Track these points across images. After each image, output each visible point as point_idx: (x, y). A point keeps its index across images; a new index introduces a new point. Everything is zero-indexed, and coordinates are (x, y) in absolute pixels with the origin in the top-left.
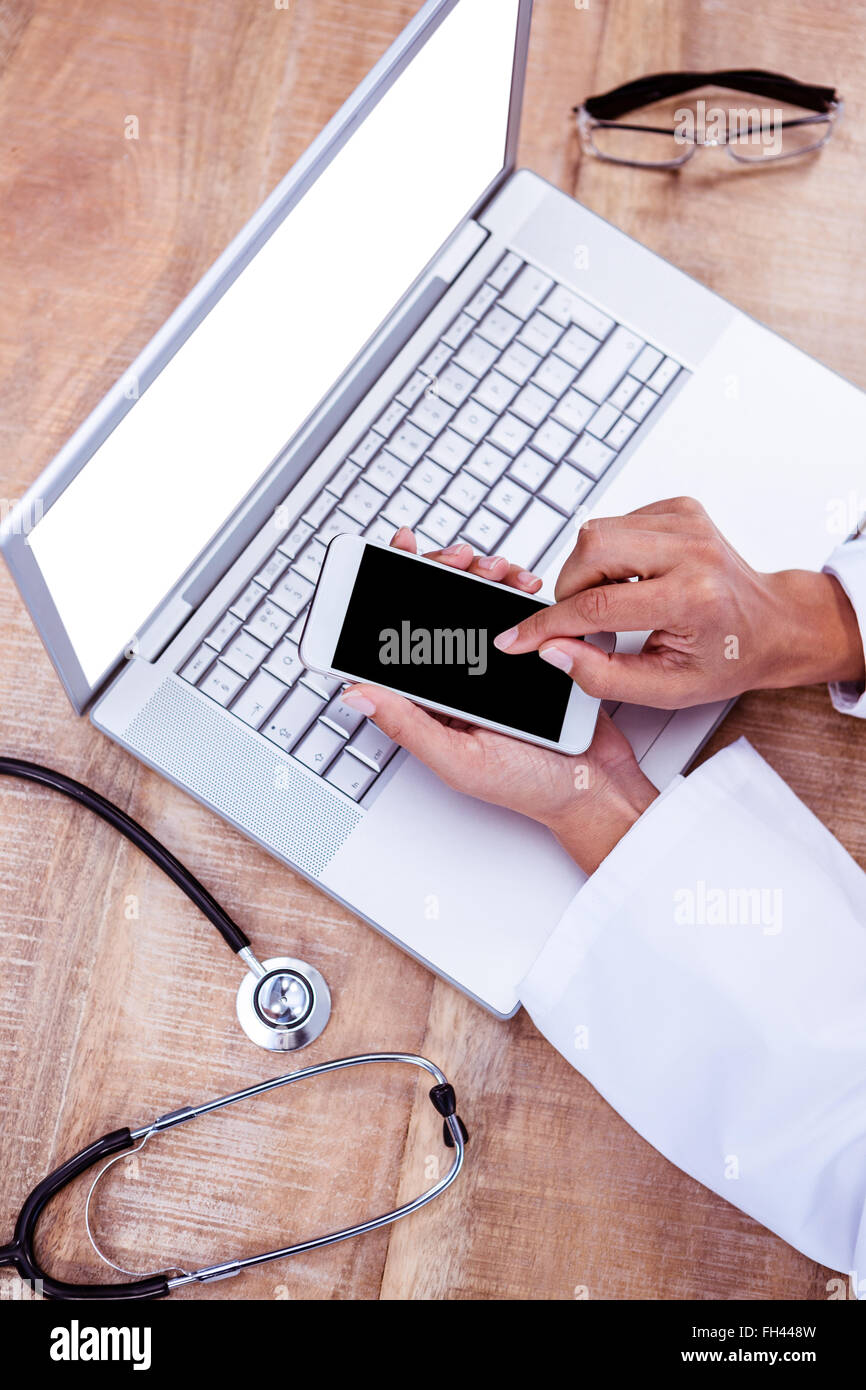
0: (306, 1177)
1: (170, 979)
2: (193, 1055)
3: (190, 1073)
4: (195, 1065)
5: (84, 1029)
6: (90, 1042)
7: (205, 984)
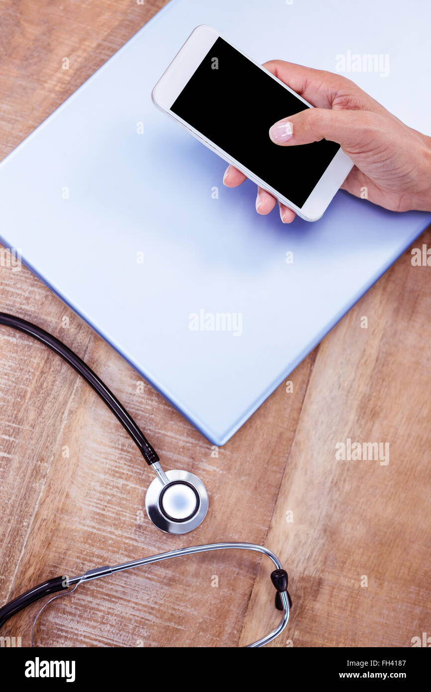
0: (181, 620)
1: (102, 476)
2: (113, 530)
3: (110, 542)
4: (113, 537)
5: (41, 504)
6: (45, 513)
7: (125, 482)
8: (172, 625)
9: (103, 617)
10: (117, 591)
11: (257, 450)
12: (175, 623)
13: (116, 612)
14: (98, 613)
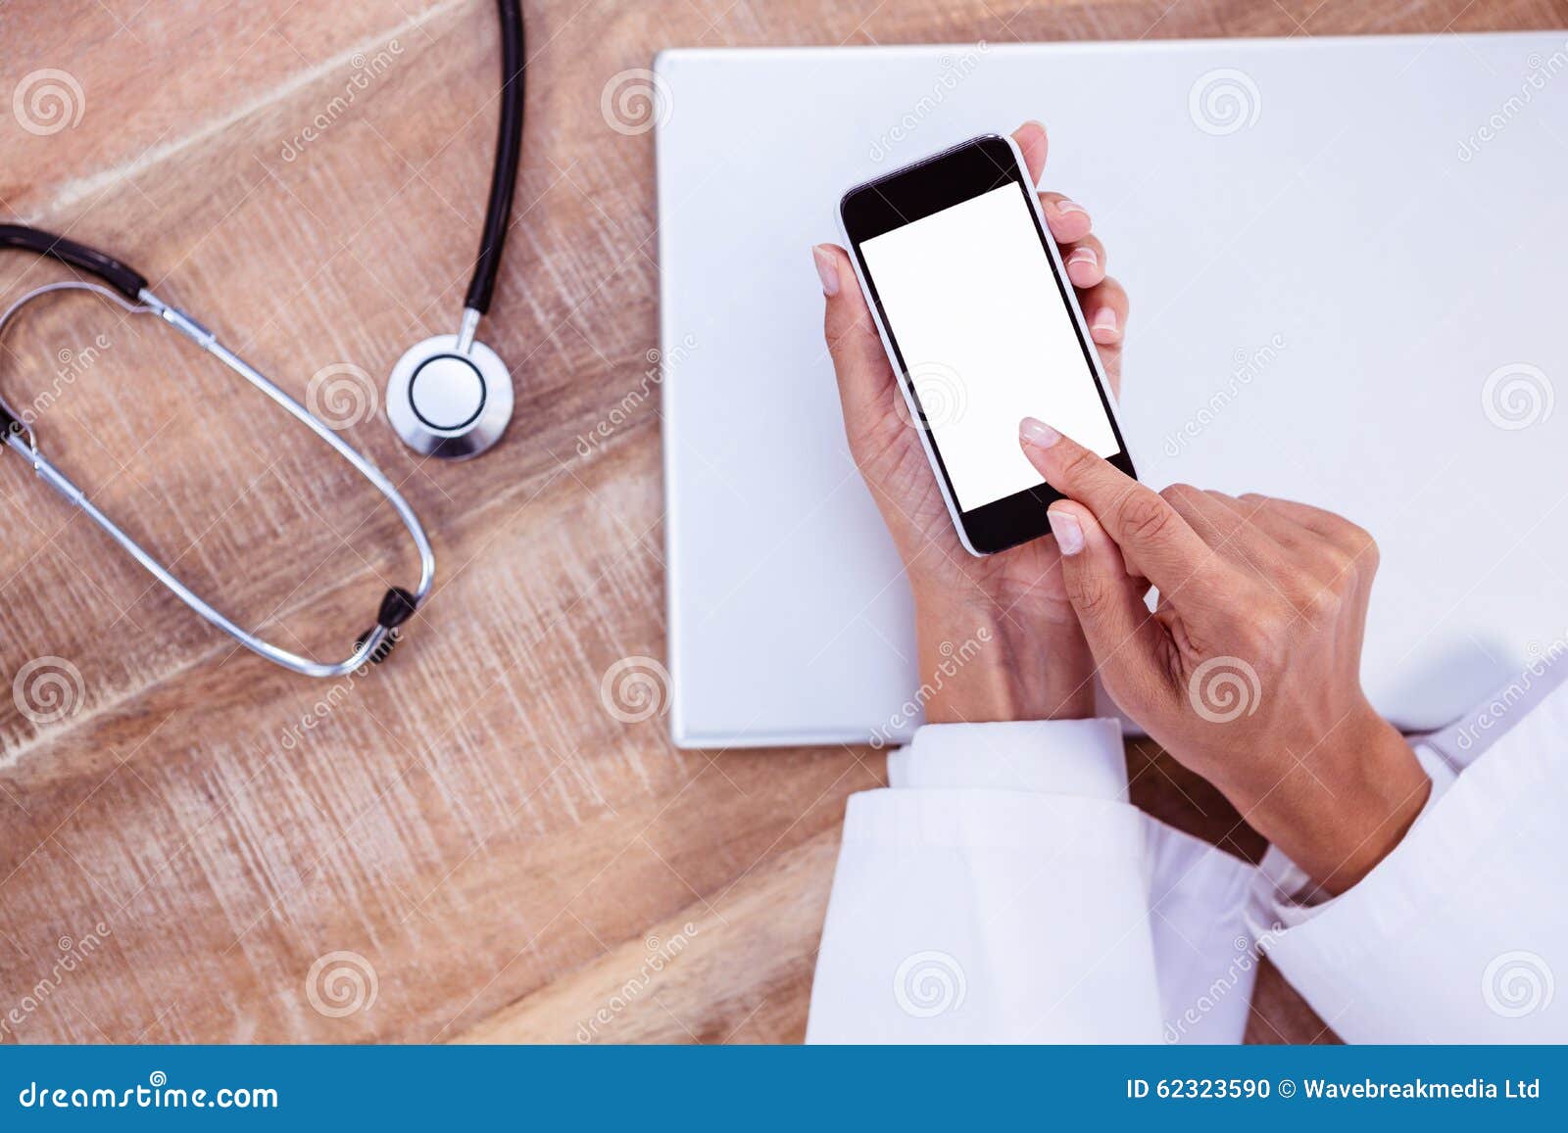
0: (388, 934)
7: (499, 668)
8: (371, 929)
9: (287, 822)
10: (340, 805)
11: (729, 809)
12: (377, 932)
13: (311, 833)
14: (286, 808)
